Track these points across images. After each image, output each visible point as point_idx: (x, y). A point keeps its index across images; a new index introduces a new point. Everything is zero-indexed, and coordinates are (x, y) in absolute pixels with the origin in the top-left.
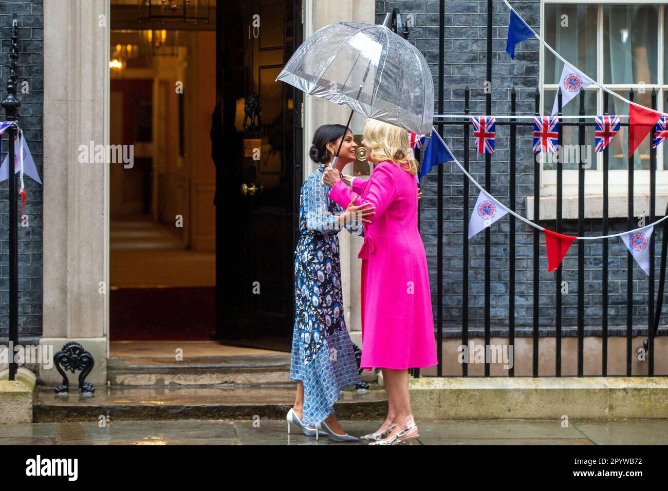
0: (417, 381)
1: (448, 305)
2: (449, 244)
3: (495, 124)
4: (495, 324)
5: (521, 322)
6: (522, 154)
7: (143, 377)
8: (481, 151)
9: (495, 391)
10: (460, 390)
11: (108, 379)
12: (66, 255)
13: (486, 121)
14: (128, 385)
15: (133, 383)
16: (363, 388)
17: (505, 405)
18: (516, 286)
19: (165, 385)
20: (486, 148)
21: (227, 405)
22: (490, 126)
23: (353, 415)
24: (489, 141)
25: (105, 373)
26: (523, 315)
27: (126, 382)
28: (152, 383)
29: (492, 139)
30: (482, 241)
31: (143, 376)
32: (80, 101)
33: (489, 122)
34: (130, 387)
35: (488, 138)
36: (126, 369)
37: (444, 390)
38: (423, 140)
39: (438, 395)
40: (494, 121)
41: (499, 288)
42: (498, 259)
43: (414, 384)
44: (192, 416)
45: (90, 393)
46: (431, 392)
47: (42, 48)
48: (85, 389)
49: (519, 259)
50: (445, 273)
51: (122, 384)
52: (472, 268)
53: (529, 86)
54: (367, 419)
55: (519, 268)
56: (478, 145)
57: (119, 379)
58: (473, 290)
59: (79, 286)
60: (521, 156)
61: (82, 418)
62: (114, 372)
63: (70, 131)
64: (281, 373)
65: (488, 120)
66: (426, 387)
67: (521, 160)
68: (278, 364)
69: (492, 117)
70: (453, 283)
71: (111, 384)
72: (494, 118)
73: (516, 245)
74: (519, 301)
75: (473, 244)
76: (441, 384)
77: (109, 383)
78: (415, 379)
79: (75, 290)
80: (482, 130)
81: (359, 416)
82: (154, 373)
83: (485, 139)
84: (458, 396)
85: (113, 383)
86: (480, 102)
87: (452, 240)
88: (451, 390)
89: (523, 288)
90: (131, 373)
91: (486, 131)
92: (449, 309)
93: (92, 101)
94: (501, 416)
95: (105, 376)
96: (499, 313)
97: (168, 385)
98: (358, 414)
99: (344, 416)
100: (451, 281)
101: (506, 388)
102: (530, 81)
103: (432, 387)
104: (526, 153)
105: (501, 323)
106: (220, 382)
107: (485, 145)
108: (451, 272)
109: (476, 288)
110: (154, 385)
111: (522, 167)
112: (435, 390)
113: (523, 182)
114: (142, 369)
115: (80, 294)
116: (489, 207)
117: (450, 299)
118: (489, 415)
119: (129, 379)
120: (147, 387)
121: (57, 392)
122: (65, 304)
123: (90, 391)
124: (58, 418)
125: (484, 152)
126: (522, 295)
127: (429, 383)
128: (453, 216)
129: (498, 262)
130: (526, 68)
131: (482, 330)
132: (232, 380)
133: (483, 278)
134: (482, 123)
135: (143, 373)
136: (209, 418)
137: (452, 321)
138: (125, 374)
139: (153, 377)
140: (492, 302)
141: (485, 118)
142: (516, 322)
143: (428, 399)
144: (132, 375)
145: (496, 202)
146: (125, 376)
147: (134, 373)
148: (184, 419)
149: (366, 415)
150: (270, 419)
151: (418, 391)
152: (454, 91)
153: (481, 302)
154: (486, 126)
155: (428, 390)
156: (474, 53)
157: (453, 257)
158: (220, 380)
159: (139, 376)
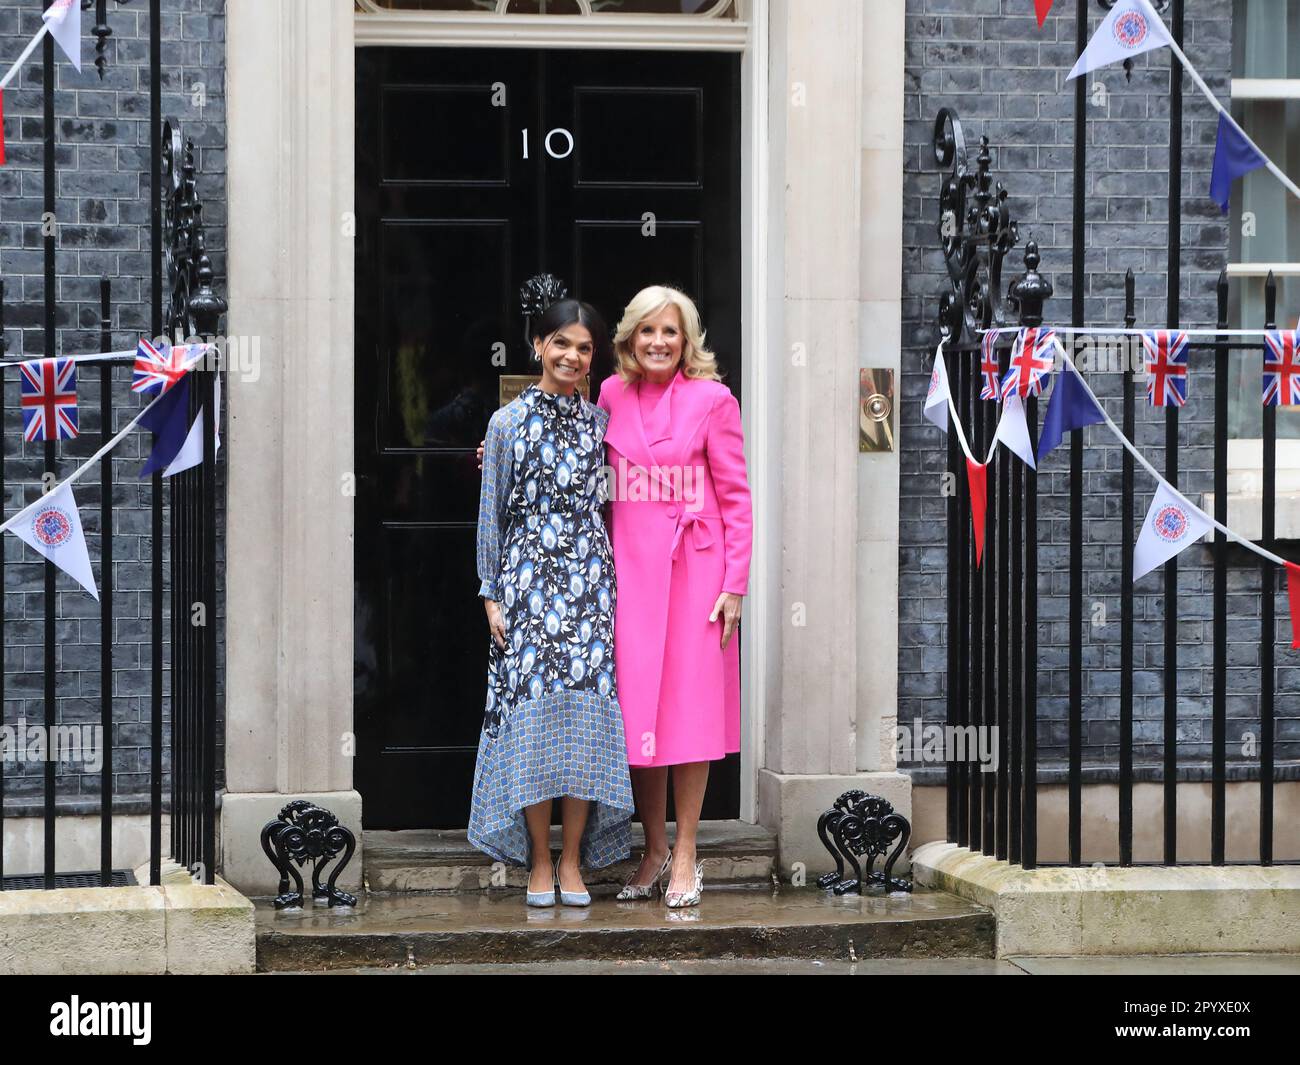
0: (1034, 876)
1: (1047, 717)
2: (1048, 592)
3: (1188, 346)
4: (1141, 755)
5: (1193, 751)
6: (1194, 407)
7: (436, 873)
8: (1159, 402)
9: (1192, 894)
10: (1122, 893)
11: (363, 876)
12: (274, 620)
13: (1169, 341)
14: (406, 891)
15: (414, 886)
16: (902, 889)
17: (1210, 925)
18: (1180, 677)
19: (480, 889)
20: (1168, 397)
21: (653, 929)
22: (1178, 351)
23: (905, 947)
24: (1176, 381)
25: (360, 864)
26: (1194, 735)
27: (401, 884)
28: (454, 884)
29: (1180, 377)
30: (1113, 586)
31: (435, 869)
32: (307, 299)
33: (1175, 344)
34: (410, 892)
35: (1173, 376)
36: (401, 856)
37: (1091, 894)
38: (1045, 379)
39: (1079, 904)
40: (1186, 340)
41: (1149, 681)
42: (1146, 622)
43: (1030, 882)
44: (581, 952)
45: (347, 907)
46: (1065, 897)
47: (223, 189)
48: (338, 899)
49: (1188, 622)
50: (1041, 651)
51: (393, 889)
52: (1093, 640)
53: (1208, 268)
54: (935, 955)
55: (1188, 639)
56: (1153, 390)
57: (387, 877)
58: (1097, 687)
59: (305, 685)
60: (1192, 411)
61: (357, 961)
62: (375, 862)
63: (287, 362)
64: (716, 859)
65: (1173, 340)
66: (1053, 888)
67: (1193, 418)
68: (710, 841)
69: (1181, 332)
70: (1055, 672)
71: (370, 887)
72: (1185, 334)
73: (1179, 593)
74: (1185, 707)
75: (1096, 592)
76: (1083, 881)
77: (367, 885)
78: (1029, 871)
79: (297, 692)
80: (1162, 359)
81: (918, 948)
82: (458, 864)
83: (1168, 377)
84: (1118, 905)
85: (375, 885)
86: (1111, 301)
87: (1054, 584)
88: (1104, 892)
89: (1196, 681)
90: (411, 865)
91: (1170, 362)
92: (1049, 724)
93: (330, 300)
94: (1204, 946)
95: (360, 872)
96: (1147, 734)
97: (486, 888)
98: (917, 943)
99: (888, 949)
100: (1051, 668)
101: (1213, 888)
102: (1209, 258)
103: (1066, 888)
104: (1201, 406)
105: (1150, 752)
106: (593, 881)
107: (1167, 389)
108: (1051, 650)
109: (1102, 682)
110: (458, 888)
111: (1195, 434)
112: (1072, 893)
113: (1196, 465)
114: (432, 855)
115: (306, 702)
116: (1176, 517)
117: (1051, 705)
118: (1180, 944)
119: (406, 877)
120: (442, 892)
121: (279, 906)
122: (274, 721)
123: (348, 904)
124: (305, 962)
125: (1165, 403)
126: (1193, 695)
127: (1057, 880)
128: (1057, 534)
129: (1145, 629)
130: (1202, 231)
131: (1115, 767)
132: (616, 876)
133: (1118, 660)
134: (1163, 344)
135: (435, 865)
136: (615, 956)
137: (1054, 749)
138: (399, 866)
139: (456, 871)
140: (1136, 711)
141: (1169, 333)
142: (1180, 750)
143: (1059, 911)
144: (413, 869)
145: (1189, 508)
146: (399, 871)
147: (417, 865)
148: (565, 959)
149: (932, 946)
150: (739, 956)
151: (1038, 896)
152: (1058, 278)
153: (1114, 709)
154: (1169, 350)
155: (1059, 893)
156: (1099, 199)
157: (1055, 618)
158: (594, 876)
159: (427, 870)
